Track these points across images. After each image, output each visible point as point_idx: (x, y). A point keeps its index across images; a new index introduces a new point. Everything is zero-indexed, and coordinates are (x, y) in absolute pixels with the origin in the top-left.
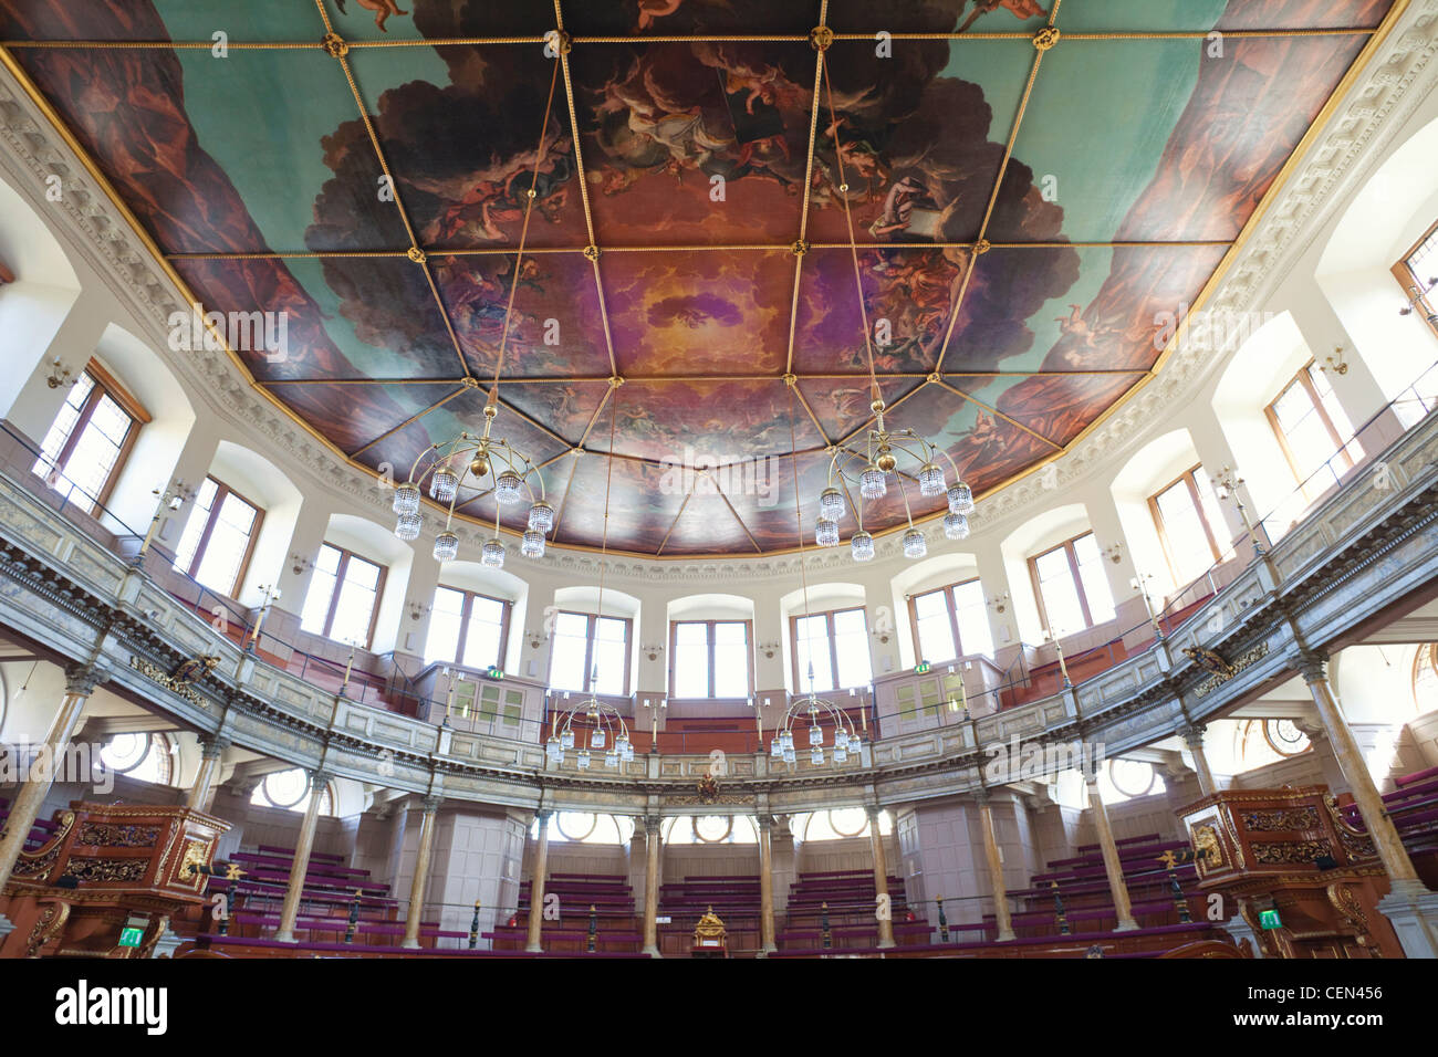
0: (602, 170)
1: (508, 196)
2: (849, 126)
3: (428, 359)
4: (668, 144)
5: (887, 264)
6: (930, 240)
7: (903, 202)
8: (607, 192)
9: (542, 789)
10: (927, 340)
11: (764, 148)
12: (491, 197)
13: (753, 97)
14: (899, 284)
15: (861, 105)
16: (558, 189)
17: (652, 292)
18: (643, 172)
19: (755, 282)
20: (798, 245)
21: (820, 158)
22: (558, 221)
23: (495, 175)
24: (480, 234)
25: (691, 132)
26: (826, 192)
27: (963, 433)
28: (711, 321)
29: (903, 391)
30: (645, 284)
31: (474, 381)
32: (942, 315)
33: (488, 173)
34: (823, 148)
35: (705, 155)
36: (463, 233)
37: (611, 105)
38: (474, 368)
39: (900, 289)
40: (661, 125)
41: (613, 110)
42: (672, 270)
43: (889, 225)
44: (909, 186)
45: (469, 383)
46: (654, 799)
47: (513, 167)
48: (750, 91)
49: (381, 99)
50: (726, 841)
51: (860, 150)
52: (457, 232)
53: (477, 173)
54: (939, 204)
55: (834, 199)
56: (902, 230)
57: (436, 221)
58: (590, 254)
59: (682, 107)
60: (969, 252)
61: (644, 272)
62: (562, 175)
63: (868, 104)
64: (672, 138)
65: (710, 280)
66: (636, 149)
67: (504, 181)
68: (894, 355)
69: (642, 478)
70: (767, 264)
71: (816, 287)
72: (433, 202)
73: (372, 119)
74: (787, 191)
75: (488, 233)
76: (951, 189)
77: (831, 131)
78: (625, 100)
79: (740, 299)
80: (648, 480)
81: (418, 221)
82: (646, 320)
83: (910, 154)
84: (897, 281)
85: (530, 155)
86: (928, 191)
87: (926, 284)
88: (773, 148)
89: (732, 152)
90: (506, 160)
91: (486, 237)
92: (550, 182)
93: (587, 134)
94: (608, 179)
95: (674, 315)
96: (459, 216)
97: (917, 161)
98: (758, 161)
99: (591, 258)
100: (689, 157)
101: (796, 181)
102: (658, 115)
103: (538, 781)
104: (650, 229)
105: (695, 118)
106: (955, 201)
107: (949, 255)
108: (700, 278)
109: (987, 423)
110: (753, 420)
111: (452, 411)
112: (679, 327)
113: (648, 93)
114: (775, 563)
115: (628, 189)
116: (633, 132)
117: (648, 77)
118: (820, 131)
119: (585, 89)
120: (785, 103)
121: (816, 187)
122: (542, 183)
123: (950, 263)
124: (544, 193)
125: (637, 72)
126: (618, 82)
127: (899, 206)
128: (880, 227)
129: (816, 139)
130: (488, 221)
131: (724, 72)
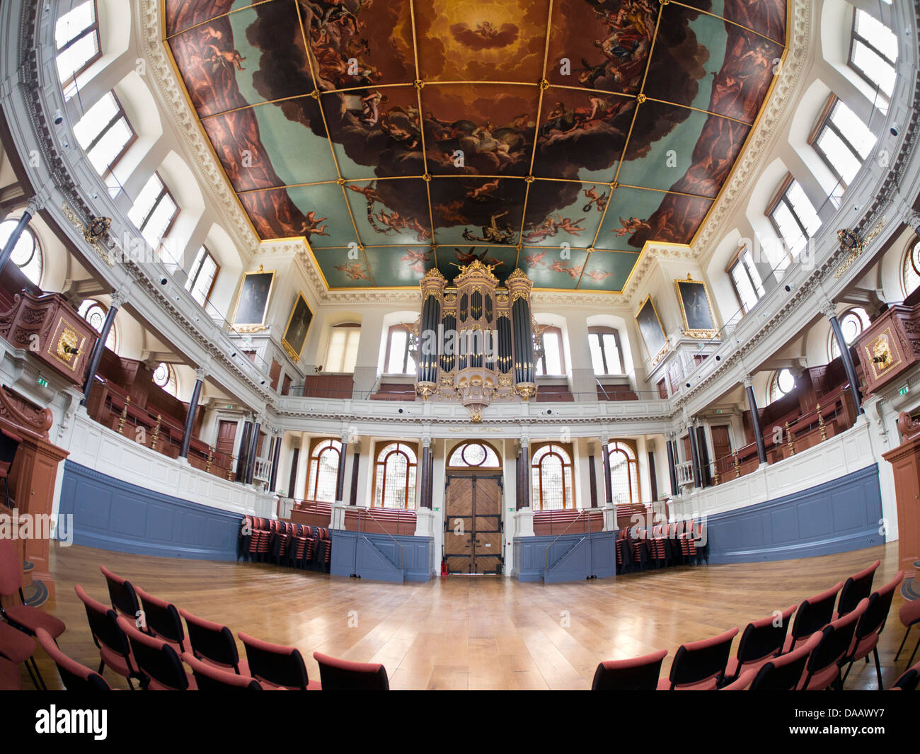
0: (527, 128)
2: (408, 146)
4: (493, 139)
5: (366, 75)
7: (369, 113)
8: (527, 117)
11: (446, 136)
12: (586, 122)
16: (552, 121)
17: (512, 53)
18: (506, 126)
19: (444, 60)
20: (420, 86)
21: (418, 131)
22: (557, 104)
23: (580, 131)
24: (601, 102)
25: (481, 144)
26: (411, 115)
28: (473, 27)
30: (516, 60)
33: (583, 133)
34: (418, 136)
35: (475, 133)
36: (611, 104)
37: (515, 155)
40: (494, 147)
41: (515, 153)
42: (498, 67)
43: (371, 99)
44: (369, 122)
47: (569, 134)
54: (351, 114)
55: (405, 110)
56: (363, 97)
57: (621, 113)
59: (484, 153)
60: (321, 89)
62: (547, 127)
63: (401, 155)
64: (490, 141)
65: (474, 60)
66: (509, 137)
67: (577, 128)
72: (614, 125)
74: (432, 115)
75: (598, 102)
76: (347, 121)
77: (415, 143)
78: (508, 156)
82: (519, 33)
83: (376, 137)
86: (359, 119)
87: (336, 65)
88: (441, 136)
89: (461, 135)
90: (571, 138)
91: (600, 100)
92: (554, 125)
93: (529, 144)
94: (525, 123)
96: (609, 114)
97: (370, 134)
99: (546, 81)
100: (483, 134)
101: (428, 120)
102: (495, 150)
104: (508, 95)
105: (478, 150)
106: (343, 116)
107: (331, 85)
108: (480, 62)
113: (499, 159)
115: (516, 118)
116: (508, 144)
117: (498, 164)
118: (420, 143)
119: (526, 161)
120: (438, 154)
121: (416, 116)
122: (558, 125)
123: (327, 80)
124: (559, 120)
125: (502, 166)
126: (511, 163)
127: (370, 111)
128: (376, 97)
129: (421, 139)
130: (595, 109)
131: (466, 164)
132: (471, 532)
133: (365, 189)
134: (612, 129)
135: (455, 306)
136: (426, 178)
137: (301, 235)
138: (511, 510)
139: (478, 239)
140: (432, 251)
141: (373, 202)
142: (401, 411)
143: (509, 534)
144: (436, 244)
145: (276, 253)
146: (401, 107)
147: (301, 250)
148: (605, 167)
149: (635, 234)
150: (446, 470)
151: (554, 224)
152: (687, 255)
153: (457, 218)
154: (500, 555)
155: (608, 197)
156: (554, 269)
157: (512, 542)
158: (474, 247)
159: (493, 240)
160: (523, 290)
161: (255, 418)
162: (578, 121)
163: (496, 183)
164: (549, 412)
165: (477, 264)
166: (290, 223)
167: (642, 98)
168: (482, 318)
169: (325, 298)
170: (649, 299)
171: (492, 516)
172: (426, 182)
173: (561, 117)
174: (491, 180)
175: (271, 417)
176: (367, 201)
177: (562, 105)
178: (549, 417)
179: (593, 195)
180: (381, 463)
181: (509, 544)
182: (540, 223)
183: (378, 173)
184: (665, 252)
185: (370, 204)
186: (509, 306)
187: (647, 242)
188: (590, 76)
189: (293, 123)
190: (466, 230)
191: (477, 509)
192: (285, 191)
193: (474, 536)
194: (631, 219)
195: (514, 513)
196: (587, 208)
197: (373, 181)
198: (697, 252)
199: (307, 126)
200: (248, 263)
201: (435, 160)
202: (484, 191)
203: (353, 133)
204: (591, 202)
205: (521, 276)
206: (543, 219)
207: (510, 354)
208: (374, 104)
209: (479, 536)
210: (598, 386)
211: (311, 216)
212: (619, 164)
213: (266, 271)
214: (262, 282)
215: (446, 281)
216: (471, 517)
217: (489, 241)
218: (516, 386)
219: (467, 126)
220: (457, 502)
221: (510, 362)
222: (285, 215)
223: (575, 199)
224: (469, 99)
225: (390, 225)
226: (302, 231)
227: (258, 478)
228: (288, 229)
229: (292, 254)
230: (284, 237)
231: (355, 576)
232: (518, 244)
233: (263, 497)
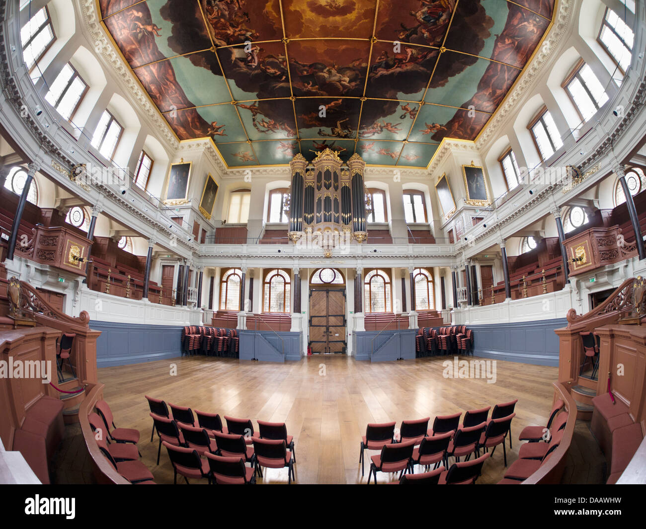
0: (362, 67)
4: (338, 74)
7: (251, 60)
8: (361, 60)
11: (305, 73)
12: (403, 64)
15: (277, 85)
16: (379, 63)
18: (347, 66)
19: (303, 23)
20: (287, 41)
22: (383, 52)
23: (399, 69)
24: (414, 51)
25: (330, 77)
26: (280, 60)
28: (323, 3)
30: (354, 24)
34: (286, 73)
35: (325, 71)
36: (421, 53)
37: (353, 84)
42: (340, 29)
43: (252, 51)
44: (251, 65)
47: (391, 71)
48: (311, 86)
51: (273, 73)
54: (238, 61)
55: (276, 57)
57: (427, 58)
60: (216, 46)
61: (353, 29)
62: (375, 66)
63: (274, 85)
64: (335, 75)
65: (324, 24)
66: (349, 73)
67: (397, 67)
71: (274, 23)
72: (422, 65)
74: (295, 60)
75: (412, 51)
76: (235, 65)
77: (284, 78)
78: (348, 85)
79: (309, 15)
81: (434, 59)
83: (257, 74)
84: (239, 30)
85: (383, 74)
86: (244, 64)
87: (226, 30)
88: (302, 72)
90: (392, 73)
92: (380, 65)
93: (363, 77)
94: (360, 64)
96: (418, 58)
97: (253, 73)
98: (307, 69)
99: (375, 38)
100: (331, 71)
101: (292, 63)
102: (340, 81)
104: (349, 46)
105: (328, 81)
106: (233, 62)
107: (224, 43)
108: (328, 25)
115: (353, 61)
116: (348, 77)
117: (341, 90)
118: (287, 77)
119: (361, 87)
120: (300, 84)
121: (284, 60)
122: (383, 65)
123: (221, 40)
124: (384, 62)
125: (345, 91)
126: (351, 88)
127: (252, 58)
128: (255, 50)
129: (288, 74)
130: (409, 56)
131: (319, 90)
132: (326, 326)
133: (251, 106)
134: (421, 68)
135: (314, 179)
136: (292, 99)
137: (208, 136)
138: (351, 312)
139: (329, 135)
140: (297, 143)
141: (256, 114)
142: (279, 251)
143: (350, 328)
144: (300, 138)
145: (191, 148)
146: (273, 55)
147: (208, 146)
148: (416, 91)
149: (436, 133)
150: (310, 286)
151: (380, 126)
152: (472, 148)
153: (314, 122)
154: (345, 341)
155: (417, 111)
156: (380, 153)
157: (351, 333)
158: (325, 140)
159: (339, 136)
160: (359, 168)
161: (185, 262)
162: (397, 63)
163: (340, 101)
164: (375, 251)
165: (328, 151)
166: (200, 129)
167: (443, 49)
168: (332, 189)
169: (226, 173)
170: (444, 176)
171: (339, 316)
172: (292, 101)
173: (385, 60)
174: (337, 99)
175: (195, 259)
176: (252, 114)
177: (386, 53)
178: (375, 254)
179: (407, 109)
180: (267, 283)
181: (350, 335)
182: (371, 125)
183: (259, 96)
184: (456, 145)
185: (254, 115)
186: (349, 179)
187: (444, 138)
188: (406, 36)
189: (198, 68)
190: (320, 130)
191: (329, 311)
192: (195, 109)
193: (328, 329)
194: (433, 124)
195: (353, 315)
196: (403, 117)
197: (255, 102)
198: (479, 146)
199: (208, 69)
200: (172, 156)
201: (298, 87)
202: (332, 106)
203: (241, 73)
204: (406, 113)
205: (357, 159)
206: (373, 123)
207: (350, 212)
208: (255, 54)
209: (331, 329)
210: (408, 231)
211: (214, 124)
212: (425, 90)
213: (185, 163)
214: (183, 170)
215: (307, 162)
216: (326, 316)
217: (336, 136)
218: (354, 234)
219: (320, 66)
220: (317, 307)
221: (350, 217)
222: (196, 124)
223: (395, 111)
224: (321, 49)
225: (268, 128)
226: (208, 134)
227: (190, 300)
228: (199, 133)
229: (202, 149)
230: (196, 138)
231: (254, 359)
232: (356, 138)
233: (194, 312)
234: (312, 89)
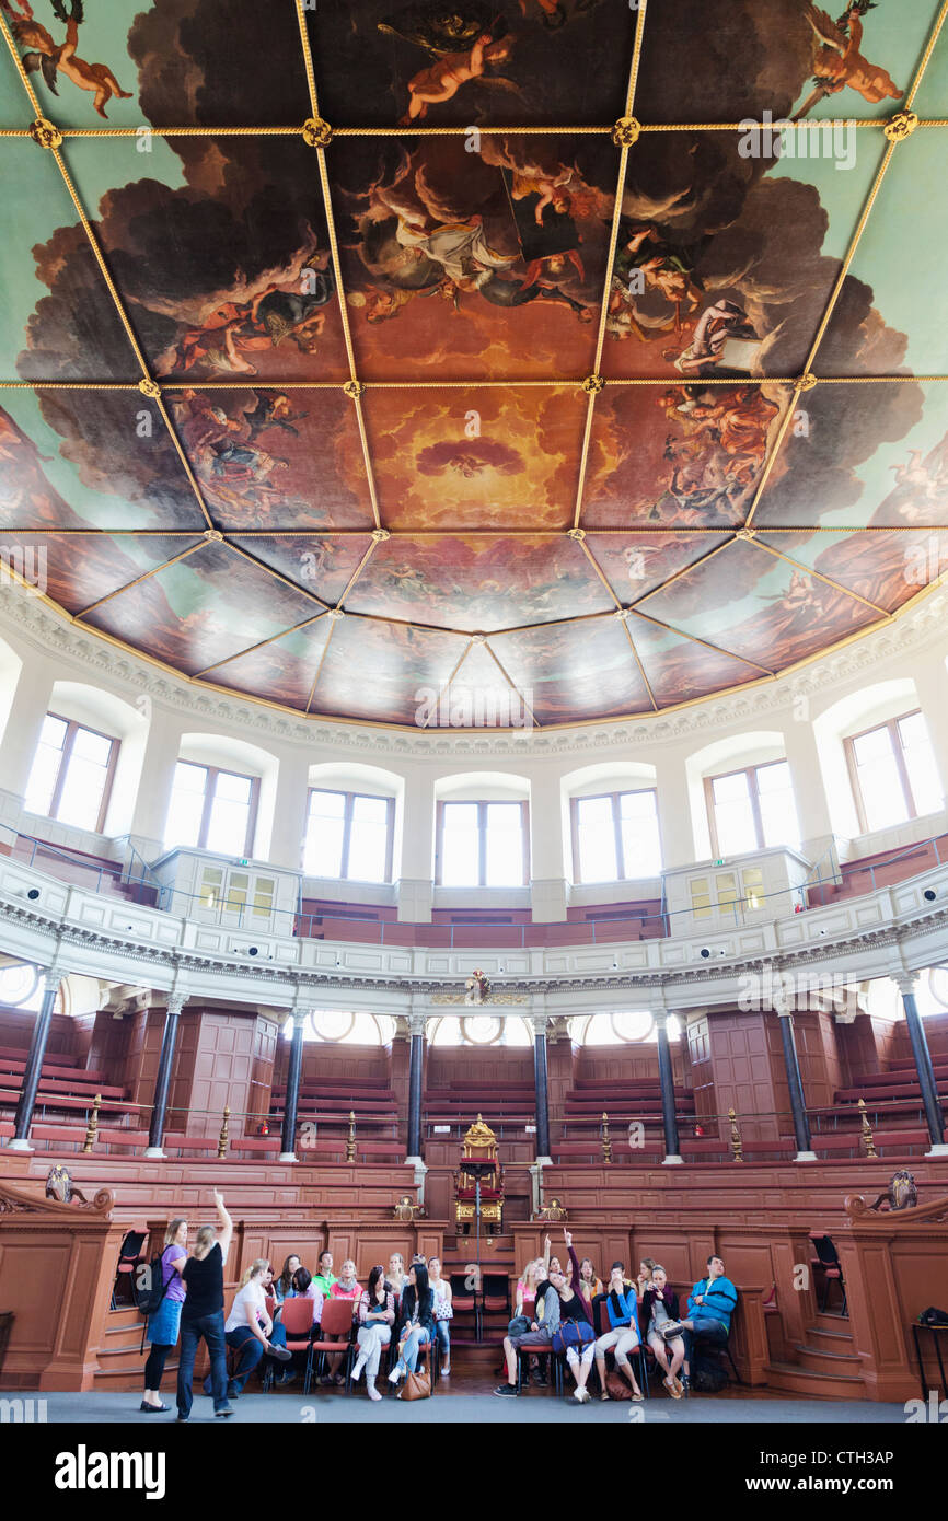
0: (364, 290)
1: (256, 321)
2: (655, 239)
3: (164, 508)
4: (443, 261)
5: (693, 403)
6: (745, 375)
7: (715, 331)
8: (370, 318)
9: (296, 985)
10: (738, 490)
11: (554, 266)
12: (236, 321)
13: (543, 203)
14: (709, 428)
15: (671, 214)
16: (313, 314)
17: (422, 435)
18: (413, 294)
19: (540, 425)
20: (591, 382)
21: (620, 278)
22: (315, 351)
23: (240, 296)
24: (223, 365)
25: (469, 246)
26: (625, 318)
27: (772, 598)
28: (489, 469)
29: (707, 550)
30: (413, 425)
31: (219, 534)
32: (756, 462)
33: (232, 294)
34: (623, 264)
35: (485, 275)
36: (204, 364)
37: (376, 213)
38: (218, 519)
39: (708, 432)
40: (435, 239)
41: (378, 219)
42: (445, 411)
43: (699, 356)
44: (726, 310)
45: (213, 537)
46: (420, 998)
47: (261, 286)
48: (540, 197)
49: (103, 201)
50: (497, 1043)
51: (667, 267)
52: (196, 362)
53: (219, 293)
54: (758, 330)
55: (636, 329)
56: (714, 363)
57: (171, 348)
58: (351, 390)
59: (459, 215)
61: (412, 413)
62: (318, 298)
63: (681, 211)
64: (449, 254)
65: (489, 422)
66: (405, 268)
67: (250, 304)
68: (698, 508)
69: (407, 644)
70: (556, 404)
71: (610, 431)
72: (169, 326)
73: (92, 224)
74: (580, 317)
75: (232, 364)
76: (774, 314)
77: (634, 245)
78: (393, 207)
79: (523, 445)
80: (414, 646)
81: (149, 348)
82: (414, 467)
83: (726, 272)
84: (705, 423)
85: (282, 272)
86: (746, 316)
87: (739, 427)
88: (566, 266)
89: (517, 271)
90: (252, 278)
91: (230, 369)
92: (305, 305)
93: (348, 247)
94: (372, 302)
95: (448, 461)
96: (200, 344)
97: (735, 281)
98: (547, 282)
99: (352, 395)
100: (466, 277)
101: (591, 305)
102: (431, 226)
103: (292, 977)
104: (420, 362)
105: (475, 230)
106: (777, 329)
107: (767, 391)
109: (802, 585)
110: (535, 581)
111: (193, 567)
112: (451, 474)
113: (419, 199)
114: (555, 739)
115: (395, 315)
116: (402, 246)
117: (419, 179)
118: (622, 245)
119: (346, 193)
120: (581, 211)
121: (614, 313)
122: (296, 306)
123: (768, 401)
124: (297, 318)
125: (406, 173)
126: (384, 184)
127: (712, 335)
128: (688, 360)
129: (617, 255)
130: (232, 350)
131: (510, 173)
136: (631, 128)
146: (642, 337)
148: (117, 198)
172: (635, 113)
173: (296, 327)
177: (304, 351)
188: (271, 411)
199: (874, 314)
201: (595, 190)
208: (696, 349)
219: (503, 294)
224: (498, 356)
234: (537, 180)
